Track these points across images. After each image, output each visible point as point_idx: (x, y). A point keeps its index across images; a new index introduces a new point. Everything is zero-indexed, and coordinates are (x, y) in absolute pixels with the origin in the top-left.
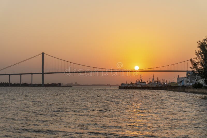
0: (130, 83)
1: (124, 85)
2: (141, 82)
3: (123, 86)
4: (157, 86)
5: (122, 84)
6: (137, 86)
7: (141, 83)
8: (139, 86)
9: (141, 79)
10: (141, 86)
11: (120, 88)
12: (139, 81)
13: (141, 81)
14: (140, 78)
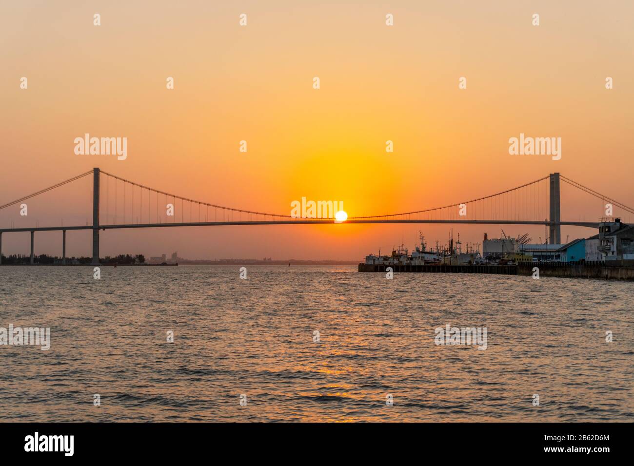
0: (390, 255)
1: (374, 260)
2: (422, 252)
3: (371, 262)
4: (470, 262)
5: (368, 258)
6: (413, 263)
7: (423, 255)
8: (416, 262)
9: (423, 244)
10: (423, 264)
11: (363, 268)
12: (418, 250)
13: (424, 248)
14: (420, 242)
